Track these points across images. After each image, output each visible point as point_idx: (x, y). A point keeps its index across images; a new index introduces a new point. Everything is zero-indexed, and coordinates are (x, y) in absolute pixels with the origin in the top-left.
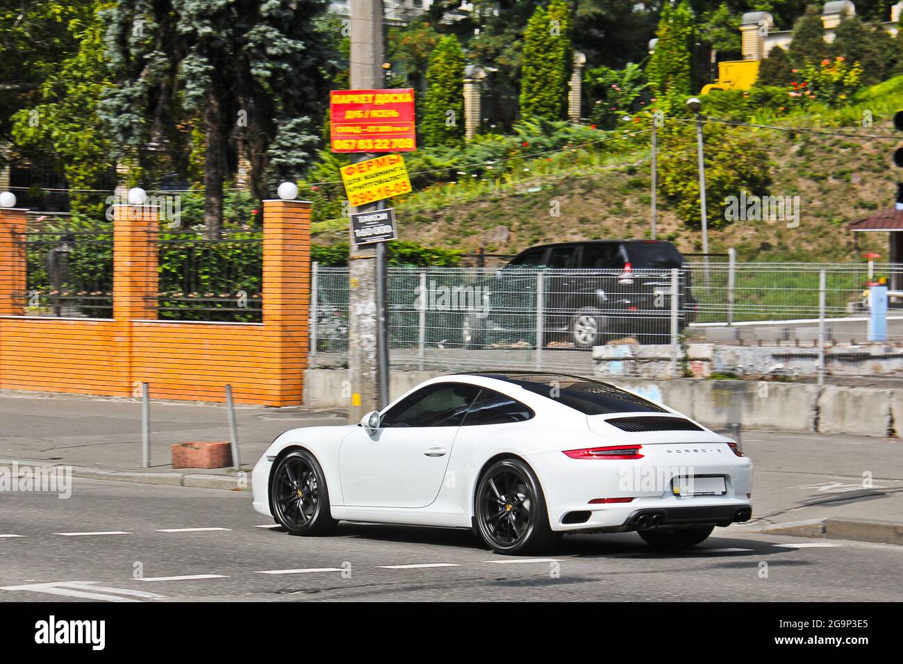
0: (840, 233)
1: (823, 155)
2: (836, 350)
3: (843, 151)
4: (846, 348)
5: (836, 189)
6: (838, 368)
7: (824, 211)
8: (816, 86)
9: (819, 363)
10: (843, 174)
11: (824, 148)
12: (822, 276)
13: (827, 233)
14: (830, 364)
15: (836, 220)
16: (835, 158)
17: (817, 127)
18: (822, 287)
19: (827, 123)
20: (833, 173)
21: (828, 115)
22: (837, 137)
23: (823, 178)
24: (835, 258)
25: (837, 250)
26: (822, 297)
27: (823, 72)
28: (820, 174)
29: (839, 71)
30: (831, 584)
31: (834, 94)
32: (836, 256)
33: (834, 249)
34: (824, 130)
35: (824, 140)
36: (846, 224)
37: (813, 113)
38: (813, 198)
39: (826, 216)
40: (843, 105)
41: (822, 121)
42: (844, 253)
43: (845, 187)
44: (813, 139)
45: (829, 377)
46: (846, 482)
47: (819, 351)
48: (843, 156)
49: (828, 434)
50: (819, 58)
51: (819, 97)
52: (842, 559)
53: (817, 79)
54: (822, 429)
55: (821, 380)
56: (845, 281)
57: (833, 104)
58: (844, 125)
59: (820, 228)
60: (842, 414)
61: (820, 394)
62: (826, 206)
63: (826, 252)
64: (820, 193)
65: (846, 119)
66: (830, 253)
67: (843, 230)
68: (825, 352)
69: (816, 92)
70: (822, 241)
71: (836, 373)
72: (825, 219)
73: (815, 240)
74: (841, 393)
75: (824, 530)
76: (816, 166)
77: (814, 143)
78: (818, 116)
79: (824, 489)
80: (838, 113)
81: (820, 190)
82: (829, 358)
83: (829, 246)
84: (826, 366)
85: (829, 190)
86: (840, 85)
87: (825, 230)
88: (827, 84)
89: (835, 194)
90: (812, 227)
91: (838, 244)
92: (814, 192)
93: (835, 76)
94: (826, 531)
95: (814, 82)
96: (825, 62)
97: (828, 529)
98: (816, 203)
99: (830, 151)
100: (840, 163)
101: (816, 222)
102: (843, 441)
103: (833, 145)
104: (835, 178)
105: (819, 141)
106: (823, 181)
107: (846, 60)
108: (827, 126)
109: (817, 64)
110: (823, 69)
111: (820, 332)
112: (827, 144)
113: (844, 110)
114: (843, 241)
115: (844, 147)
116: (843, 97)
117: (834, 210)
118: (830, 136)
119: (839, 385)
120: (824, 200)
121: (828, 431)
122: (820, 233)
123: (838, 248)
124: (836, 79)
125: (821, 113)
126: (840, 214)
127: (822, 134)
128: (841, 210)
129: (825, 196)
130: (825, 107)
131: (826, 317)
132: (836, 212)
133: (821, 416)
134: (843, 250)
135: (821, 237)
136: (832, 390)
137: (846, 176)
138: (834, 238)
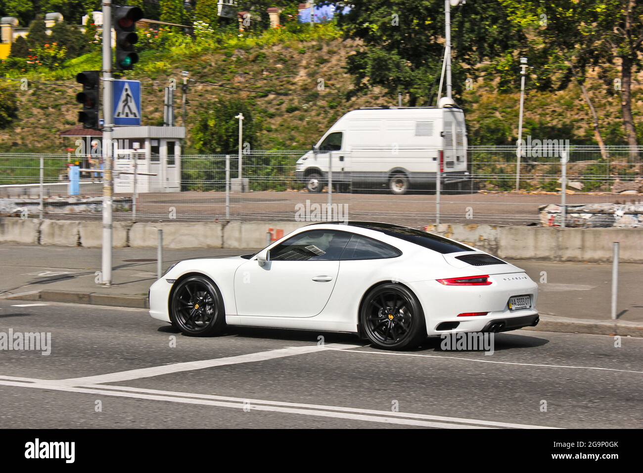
0: (56, 137)
1: (46, 95)
2: (50, 201)
3: (56, 93)
4: (56, 199)
5: (53, 114)
6: (51, 210)
7: (47, 126)
8: (42, 58)
9: (40, 207)
10: (57, 106)
11: (46, 91)
12: (42, 161)
13: (48, 138)
14: (47, 208)
15: (54, 130)
16: (52, 97)
17: (43, 80)
18: (42, 166)
19: (48, 79)
20: (52, 105)
21: (48, 74)
22: (54, 86)
23: (47, 108)
24: (53, 151)
25: (54, 147)
26: (42, 172)
27: (46, 51)
28: (45, 106)
29: (54, 51)
30: (42, 326)
31: (52, 63)
32: (53, 150)
33: (52, 146)
34: (47, 82)
35: (46, 87)
36: (58, 133)
37: (40, 73)
38: (41, 119)
39: (48, 128)
40: (57, 69)
41: (46, 77)
42: (58, 148)
43: (58, 113)
44: (41, 87)
45: (46, 215)
46: (53, 271)
47: (40, 201)
48: (57, 96)
49: (45, 245)
50: (43, 43)
51: (44, 64)
52: (48, 312)
53: (42, 54)
54: (42, 242)
55: (41, 216)
56: (58, 163)
57: (51, 68)
58: (57, 79)
59: (44, 135)
60: (52, 235)
61: (41, 224)
62: (48, 123)
63: (48, 148)
64: (44, 116)
65: (58, 76)
66: (51, 148)
67: (57, 136)
68: (43, 201)
69: (42, 62)
70: (46, 141)
71: (51, 212)
72: (47, 130)
73: (42, 141)
74: (52, 223)
75: (40, 297)
76: (42, 101)
77: (41, 89)
78: (43, 74)
79: (41, 275)
80: (54, 73)
81: (45, 114)
82: (46, 204)
83: (50, 144)
84: (44, 209)
85: (50, 114)
86: (55, 58)
87: (47, 136)
88: (48, 57)
89: (53, 117)
90: (41, 134)
91: (55, 143)
92: (41, 115)
93: (52, 53)
94: (41, 297)
95: (41, 56)
96: (47, 46)
97: (42, 296)
98: (43, 121)
99: (50, 94)
100: (55, 100)
101: (43, 132)
102: (54, 249)
103: (51, 90)
104: (52, 108)
105: (44, 88)
106: (46, 109)
107: (58, 45)
108: (48, 80)
109: (42, 47)
110: (45, 49)
111: (41, 190)
112: (48, 89)
113: (57, 72)
114: (57, 142)
115: (58, 91)
116: (57, 65)
117: (52, 125)
118: (49, 85)
119: (51, 219)
120: (46, 120)
121: (45, 244)
122: (45, 138)
123: (55, 145)
124: (53, 55)
125: (45, 73)
126: (56, 127)
127: (45, 84)
128: (56, 125)
129: (47, 118)
130: (47, 70)
131: (44, 183)
132: (53, 126)
133: (42, 236)
134: (57, 147)
135: (45, 139)
136: (47, 222)
137: (58, 107)
138: (52, 140)
